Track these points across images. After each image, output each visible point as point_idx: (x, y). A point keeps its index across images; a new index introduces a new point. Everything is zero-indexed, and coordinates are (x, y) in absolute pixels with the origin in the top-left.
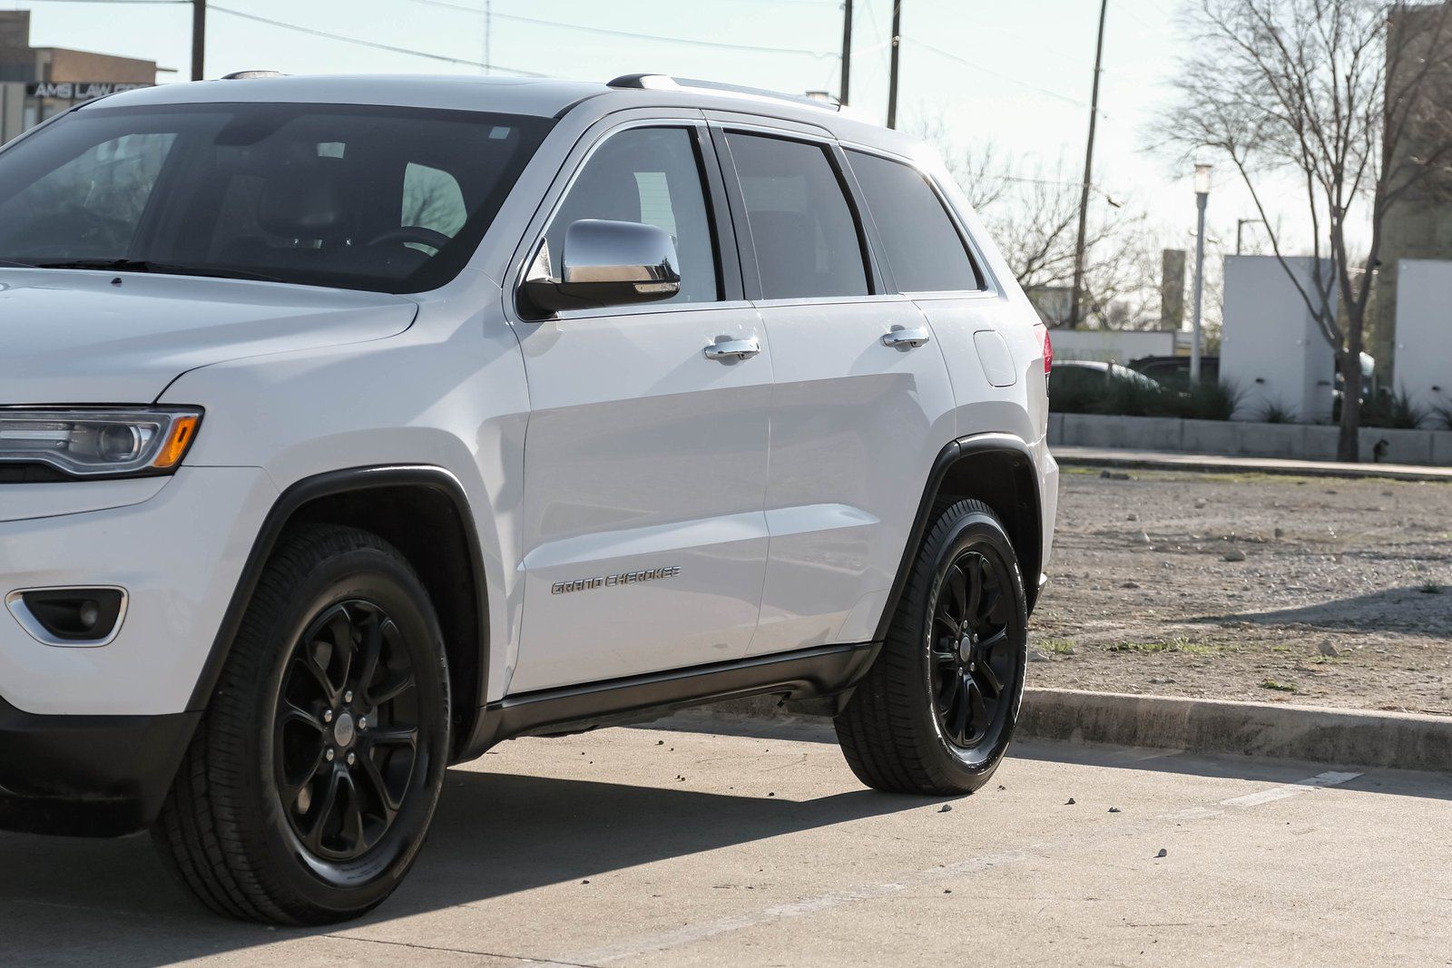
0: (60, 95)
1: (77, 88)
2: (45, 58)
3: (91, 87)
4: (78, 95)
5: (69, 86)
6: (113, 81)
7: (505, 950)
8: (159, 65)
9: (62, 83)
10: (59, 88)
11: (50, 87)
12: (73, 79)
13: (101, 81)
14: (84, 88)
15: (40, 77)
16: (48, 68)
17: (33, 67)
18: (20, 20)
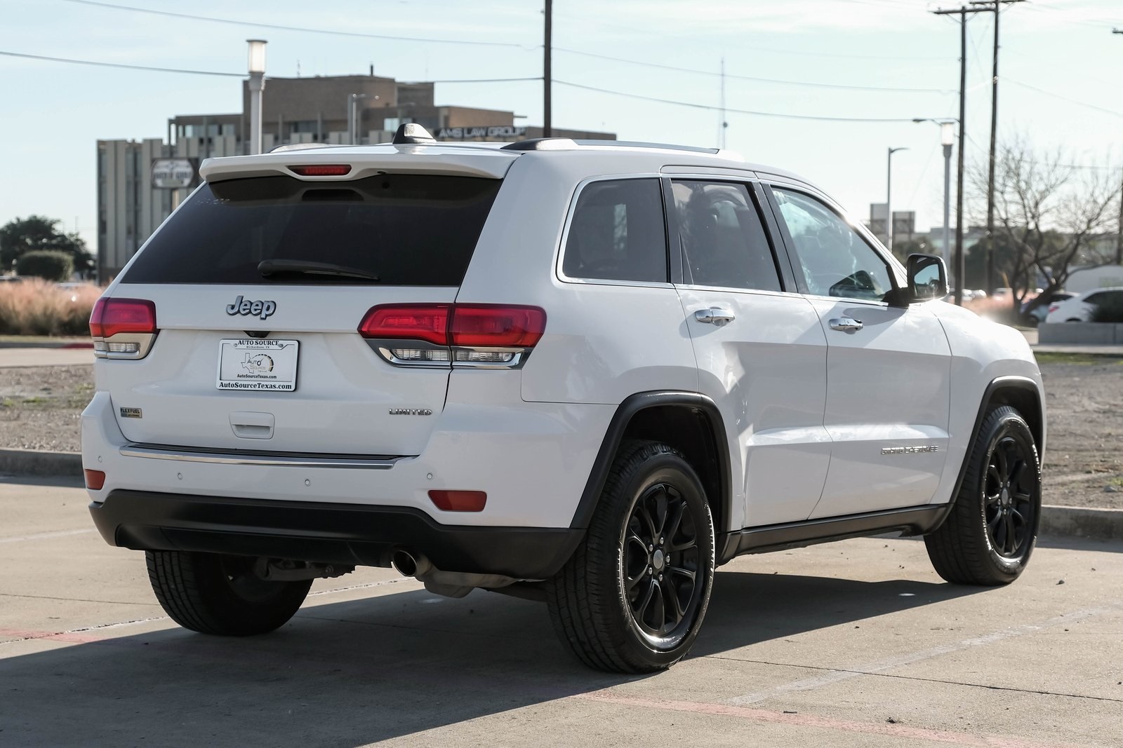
0: (455, 136)
1: (465, 131)
2: (444, 113)
3: (474, 130)
4: (466, 135)
5: (460, 129)
6: (488, 125)
7: (819, 665)
8: (516, 113)
9: (456, 128)
10: (454, 131)
11: (448, 131)
12: (462, 125)
13: (480, 125)
14: (469, 131)
15: (442, 125)
16: (447, 119)
17: (436, 119)
18: (428, 88)
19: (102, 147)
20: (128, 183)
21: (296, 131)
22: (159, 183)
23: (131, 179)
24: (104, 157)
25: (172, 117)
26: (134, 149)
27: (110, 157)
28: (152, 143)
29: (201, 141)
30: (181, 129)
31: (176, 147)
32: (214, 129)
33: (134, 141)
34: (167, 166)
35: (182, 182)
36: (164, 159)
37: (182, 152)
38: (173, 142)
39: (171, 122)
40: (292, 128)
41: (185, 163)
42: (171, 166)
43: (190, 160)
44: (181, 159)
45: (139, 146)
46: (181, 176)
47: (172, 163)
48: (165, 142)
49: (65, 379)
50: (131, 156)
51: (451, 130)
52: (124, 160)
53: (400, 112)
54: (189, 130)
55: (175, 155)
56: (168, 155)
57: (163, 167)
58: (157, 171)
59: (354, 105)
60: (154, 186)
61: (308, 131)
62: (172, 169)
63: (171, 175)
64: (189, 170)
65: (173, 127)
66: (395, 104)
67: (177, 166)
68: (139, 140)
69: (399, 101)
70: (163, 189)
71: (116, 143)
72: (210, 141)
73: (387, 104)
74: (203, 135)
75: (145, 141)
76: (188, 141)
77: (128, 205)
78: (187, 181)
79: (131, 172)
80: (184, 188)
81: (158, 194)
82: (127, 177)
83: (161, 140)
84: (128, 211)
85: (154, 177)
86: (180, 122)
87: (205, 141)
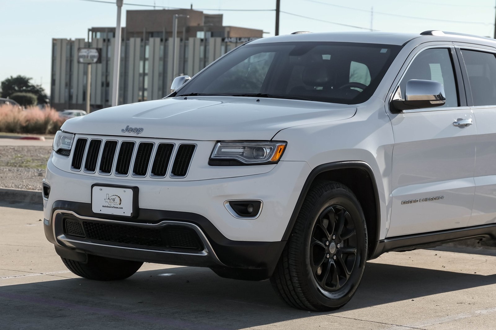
0: (232, 41)
1: (238, 39)
2: (227, 30)
3: (242, 39)
4: (238, 41)
6: (249, 37)
7: (387, 322)
8: (264, 31)
9: (234, 37)
11: (229, 39)
12: (236, 36)
13: (246, 36)
14: (240, 39)
15: (226, 35)
16: (229, 33)
17: (224, 32)
18: (220, 18)
19: (55, 42)
20: (67, 61)
21: (152, 36)
22: (81, 60)
23: (69, 59)
24: (55, 47)
25: (90, 28)
26: (70, 43)
27: (58, 48)
28: (79, 41)
29: (104, 40)
30: (94, 34)
31: (92, 43)
32: (111, 34)
33: (70, 39)
34: (86, 52)
35: (93, 60)
36: (85, 48)
37: (94, 45)
38: (90, 40)
39: (89, 30)
40: (150, 35)
41: (95, 51)
42: (87, 52)
43: (97, 49)
44: (93, 48)
45: (73, 42)
46: (93, 57)
47: (88, 51)
48: (86, 40)
49: (11, 152)
50: (69, 47)
51: (231, 38)
52: (65, 49)
53: (205, 28)
54: (99, 35)
55: (91, 47)
56: (87, 47)
57: (84, 52)
58: (81, 54)
59: (177, 20)
60: (79, 62)
61: (158, 37)
62: (88, 53)
63: (88, 56)
64: (96, 54)
65: (90, 33)
66: (202, 24)
67: (91, 52)
68: (73, 39)
69: (205, 23)
70: (84, 63)
71: (62, 40)
72: (109, 40)
73: (199, 24)
74: (105, 37)
75: (76, 39)
76: (98, 40)
77: (66, 71)
78: (95, 60)
79: (69, 55)
80: (94, 63)
81: (81, 66)
82: (67, 57)
83: (84, 39)
84: (66, 75)
85: (79, 57)
86: (94, 30)
87: (106, 41)
